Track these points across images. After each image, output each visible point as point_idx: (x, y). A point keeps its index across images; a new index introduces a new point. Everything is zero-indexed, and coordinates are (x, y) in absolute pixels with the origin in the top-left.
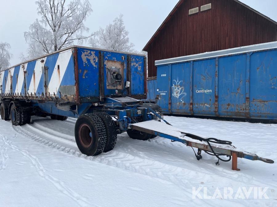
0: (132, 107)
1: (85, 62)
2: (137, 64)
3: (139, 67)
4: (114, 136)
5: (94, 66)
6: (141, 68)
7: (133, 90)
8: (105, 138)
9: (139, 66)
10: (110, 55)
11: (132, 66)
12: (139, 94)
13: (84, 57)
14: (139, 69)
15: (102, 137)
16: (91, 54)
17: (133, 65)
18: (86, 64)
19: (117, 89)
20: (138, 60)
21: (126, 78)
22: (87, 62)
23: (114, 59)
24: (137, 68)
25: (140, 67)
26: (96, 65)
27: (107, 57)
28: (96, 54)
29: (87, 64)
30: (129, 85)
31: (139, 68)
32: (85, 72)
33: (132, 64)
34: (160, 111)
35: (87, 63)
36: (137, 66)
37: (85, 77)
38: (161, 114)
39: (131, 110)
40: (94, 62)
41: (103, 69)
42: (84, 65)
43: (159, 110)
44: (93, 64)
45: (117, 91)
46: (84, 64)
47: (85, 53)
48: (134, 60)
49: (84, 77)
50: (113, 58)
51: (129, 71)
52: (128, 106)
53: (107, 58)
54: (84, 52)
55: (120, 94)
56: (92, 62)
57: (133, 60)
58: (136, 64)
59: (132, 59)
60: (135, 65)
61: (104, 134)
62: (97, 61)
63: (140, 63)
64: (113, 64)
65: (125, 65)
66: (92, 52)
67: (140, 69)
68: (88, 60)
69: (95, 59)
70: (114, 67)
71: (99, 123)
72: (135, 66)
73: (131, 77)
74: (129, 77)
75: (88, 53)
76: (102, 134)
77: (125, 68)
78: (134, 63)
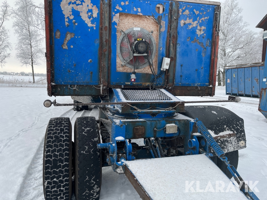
0: (154, 115)
1: (68, 17)
2: (196, 22)
3: (199, 28)
4: (90, 178)
5: (90, 25)
6: (205, 31)
7: (181, 76)
8: (61, 182)
9: (201, 26)
10: (127, 3)
11: (182, 25)
12: (196, 85)
13: (66, 8)
14: (198, 33)
15: (55, 179)
17: (184, 24)
18: (70, 21)
19: (134, 73)
20: (197, 12)
21: (165, 50)
22: (72, 17)
23: (137, 11)
24: (193, 31)
25: (203, 28)
27: (120, 6)
29: (72, 20)
30: (167, 64)
31: (200, 30)
32: (69, 37)
33: (182, 22)
34: (237, 130)
35: (74, 19)
36: (194, 25)
37: (69, 47)
38: (239, 137)
39: (148, 122)
40: (89, 18)
41: (108, 32)
42: (67, 23)
43: (233, 127)
44: (86, 22)
45: (133, 77)
46: (66, 20)
48: (187, 12)
49: (65, 47)
50: (135, 9)
51: (172, 35)
52: (139, 113)
53: (121, 9)
55: (147, 84)
56: (84, 17)
57: (184, 13)
58: (193, 21)
59: (183, 11)
60: (190, 24)
61: (61, 172)
62: (95, 15)
63: (203, 19)
64: (137, 21)
65: (164, 23)
67: (202, 32)
68: (76, 13)
69: (90, 11)
70: (139, 29)
71: (56, 146)
72: (190, 27)
73: (178, 49)
74: (171, 49)
76: (55, 172)
77: (163, 29)
78: (186, 20)
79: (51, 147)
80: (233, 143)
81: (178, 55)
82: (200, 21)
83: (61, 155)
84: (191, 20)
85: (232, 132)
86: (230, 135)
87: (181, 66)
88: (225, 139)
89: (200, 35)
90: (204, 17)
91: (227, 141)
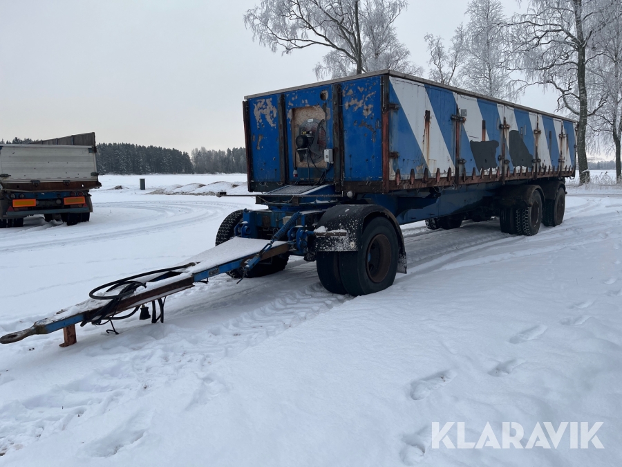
1: (259, 122)
2: (362, 101)
3: (365, 107)
5: (272, 125)
6: (373, 110)
7: (351, 169)
9: (367, 104)
10: (296, 98)
11: (347, 108)
12: (367, 179)
13: (257, 114)
14: (366, 113)
16: (267, 105)
17: (349, 106)
18: (260, 124)
20: (361, 89)
22: (261, 121)
23: (305, 103)
24: (360, 110)
25: (370, 106)
26: (274, 123)
27: (292, 102)
28: (274, 103)
31: (367, 110)
32: (260, 139)
33: (347, 105)
36: (360, 106)
37: (261, 147)
40: (272, 119)
42: (258, 127)
44: (270, 123)
46: (258, 124)
47: (259, 104)
48: (351, 92)
49: (259, 148)
50: (303, 102)
53: (292, 105)
54: (257, 103)
56: (268, 118)
57: (348, 94)
58: (359, 101)
59: (347, 91)
60: (355, 105)
62: (275, 115)
63: (369, 95)
64: (309, 112)
65: (328, 110)
66: (268, 101)
67: (370, 112)
68: (263, 116)
69: (272, 112)
70: (312, 120)
72: (356, 108)
73: (346, 138)
74: (335, 139)
75: (262, 103)
77: (329, 117)
78: (350, 101)
79: (224, 226)
80: (344, 243)
81: (346, 145)
82: (366, 99)
83: (224, 233)
84: (356, 100)
85: (346, 231)
86: (344, 234)
87: (351, 156)
88: (336, 237)
89: (368, 116)
90: (371, 93)
91: (337, 240)
